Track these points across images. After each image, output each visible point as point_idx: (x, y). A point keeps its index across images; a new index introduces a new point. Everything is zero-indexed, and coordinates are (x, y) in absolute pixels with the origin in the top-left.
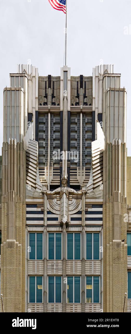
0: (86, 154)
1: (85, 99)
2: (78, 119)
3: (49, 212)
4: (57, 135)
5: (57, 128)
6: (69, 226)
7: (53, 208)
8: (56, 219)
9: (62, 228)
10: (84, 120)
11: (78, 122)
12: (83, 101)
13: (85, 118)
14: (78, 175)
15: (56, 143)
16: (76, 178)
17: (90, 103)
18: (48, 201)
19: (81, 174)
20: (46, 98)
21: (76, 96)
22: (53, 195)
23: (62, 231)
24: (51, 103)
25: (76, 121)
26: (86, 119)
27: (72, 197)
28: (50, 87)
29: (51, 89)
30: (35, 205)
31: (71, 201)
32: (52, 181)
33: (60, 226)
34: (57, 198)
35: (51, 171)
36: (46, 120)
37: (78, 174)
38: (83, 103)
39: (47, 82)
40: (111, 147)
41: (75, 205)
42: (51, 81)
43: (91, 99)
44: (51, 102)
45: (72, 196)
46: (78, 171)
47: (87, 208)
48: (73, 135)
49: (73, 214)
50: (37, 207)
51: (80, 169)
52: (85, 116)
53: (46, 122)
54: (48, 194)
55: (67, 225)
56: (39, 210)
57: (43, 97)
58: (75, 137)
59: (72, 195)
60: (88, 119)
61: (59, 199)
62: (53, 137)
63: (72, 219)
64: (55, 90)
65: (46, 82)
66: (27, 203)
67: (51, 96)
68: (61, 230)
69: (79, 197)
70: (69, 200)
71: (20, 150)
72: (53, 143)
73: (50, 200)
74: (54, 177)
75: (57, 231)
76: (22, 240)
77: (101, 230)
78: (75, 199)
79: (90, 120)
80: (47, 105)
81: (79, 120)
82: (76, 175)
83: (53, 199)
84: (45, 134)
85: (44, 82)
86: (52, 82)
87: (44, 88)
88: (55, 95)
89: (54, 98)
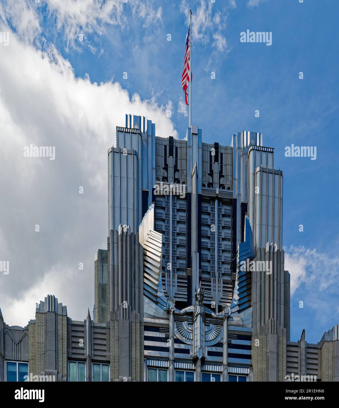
0: (222, 261)
1: (222, 179)
2: (211, 208)
3: (177, 341)
4: (182, 228)
5: (181, 218)
6: (206, 363)
7: (182, 335)
8: (187, 351)
9: (195, 365)
10: (219, 210)
11: (211, 212)
12: (219, 183)
13: (222, 207)
14: (212, 290)
15: (180, 240)
16: (210, 293)
17: (228, 186)
18: (175, 324)
19: (217, 289)
20: (166, 170)
21: (208, 173)
22: (183, 315)
23: (194, 370)
24: (173, 179)
25: (209, 210)
26: (222, 209)
27: (209, 321)
28: (171, 154)
29: (173, 158)
30: (156, 329)
31: (209, 327)
32: (176, 295)
33: (192, 362)
34: (189, 320)
35: (174, 280)
36: (166, 204)
37: (212, 288)
38: (219, 184)
39: (168, 147)
40: (264, 254)
41: (214, 334)
42: (173, 146)
43: (230, 180)
44: (173, 177)
45: (209, 319)
46: (212, 284)
47: (230, 339)
48: (205, 230)
49: (210, 345)
50: (160, 331)
51: (215, 281)
52: (221, 205)
53: (166, 206)
54: (176, 313)
55: (204, 361)
56: (163, 335)
57: (162, 169)
58: (207, 234)
59: (209, 317)
60: (225, 209)
61: (191, 323)
62: (176, 230)
63: (210, 353)
64: (179, 161)
65: (165, 146)
66: (146, 324)
67: (173, 168)
68: (193, 368)
69: (219, 322)
70: (205, 325)
71: (135, 245)
72: (176, 239)
73: (178, 323)
74: (178, 290)
75: (188, 369)
76: (139, 378)
77: (250, 372)
78: (213, 324)
79: (228, 211)
80: (167, 181)
81: (213, 209)
82: (210, 289)
83: (182, 322)
84: (165, 225)
85: (163, 147)
86: (174, 148)
87: (163, 155)
88: (179, 168)
89: (177, 172)
